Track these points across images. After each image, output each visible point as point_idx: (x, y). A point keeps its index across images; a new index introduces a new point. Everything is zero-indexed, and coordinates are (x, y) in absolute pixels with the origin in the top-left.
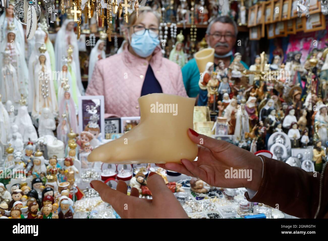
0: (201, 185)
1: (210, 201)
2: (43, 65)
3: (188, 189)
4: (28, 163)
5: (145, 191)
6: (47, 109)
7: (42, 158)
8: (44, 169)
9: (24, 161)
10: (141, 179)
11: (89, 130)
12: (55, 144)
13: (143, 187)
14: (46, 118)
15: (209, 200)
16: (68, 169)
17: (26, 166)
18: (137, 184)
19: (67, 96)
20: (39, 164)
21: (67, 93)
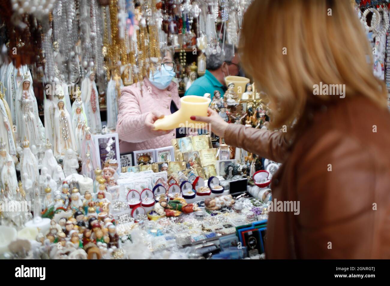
0: (214, 204)
1: (223, 215)
2: (62, 110)
3: (203, 208)
4: (66, 200)
7: (78, 194)
9: (62, 198)
10: (164, 204)
11: (110, 166)
12: (85, 181)
13: (166, 210)
14: (69, 158)
16: (102, 201)
17: (64, 203)
18: (161, 208)
19: (88, 137)
20: (77, 199)
21: (88, 135)
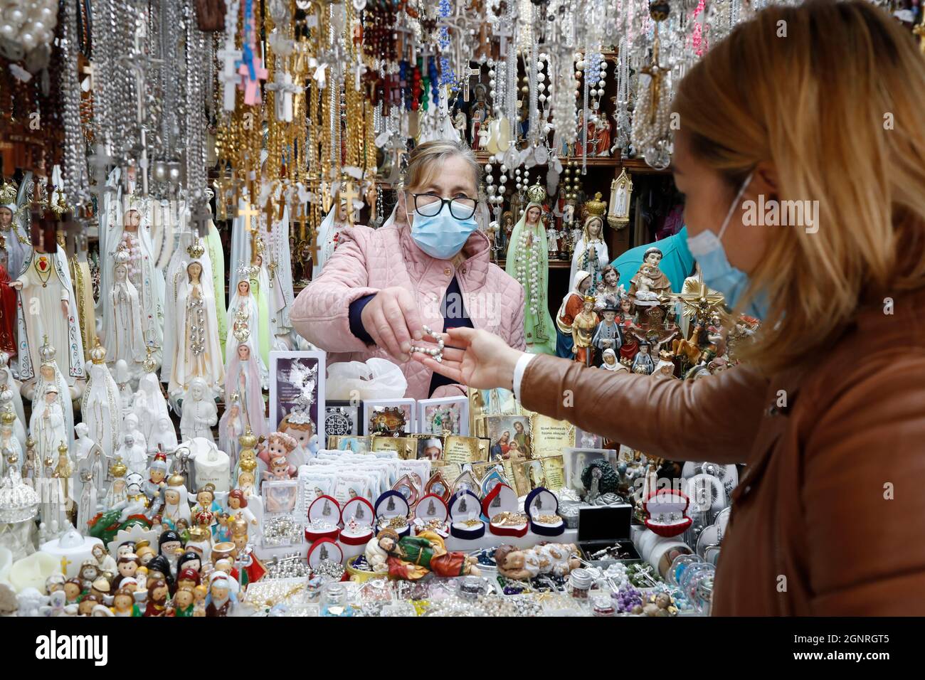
0: (518, 563)
1: (534, 598)
2: (195, 282)
4: (154, 498)
5: (395, 567)
6: (200, 381)
8: (185, 512)
9: (144, 494)
10: (388, 542)
12: (213, 460)
13: (392, 560)
14: (197, 400)
15: (530, 595)
16: (234, 514)
17: (150, 505)
18: (380, 554)
19: (244, 353)
20: (176, 502)
21: (243, 348)
